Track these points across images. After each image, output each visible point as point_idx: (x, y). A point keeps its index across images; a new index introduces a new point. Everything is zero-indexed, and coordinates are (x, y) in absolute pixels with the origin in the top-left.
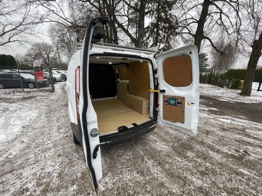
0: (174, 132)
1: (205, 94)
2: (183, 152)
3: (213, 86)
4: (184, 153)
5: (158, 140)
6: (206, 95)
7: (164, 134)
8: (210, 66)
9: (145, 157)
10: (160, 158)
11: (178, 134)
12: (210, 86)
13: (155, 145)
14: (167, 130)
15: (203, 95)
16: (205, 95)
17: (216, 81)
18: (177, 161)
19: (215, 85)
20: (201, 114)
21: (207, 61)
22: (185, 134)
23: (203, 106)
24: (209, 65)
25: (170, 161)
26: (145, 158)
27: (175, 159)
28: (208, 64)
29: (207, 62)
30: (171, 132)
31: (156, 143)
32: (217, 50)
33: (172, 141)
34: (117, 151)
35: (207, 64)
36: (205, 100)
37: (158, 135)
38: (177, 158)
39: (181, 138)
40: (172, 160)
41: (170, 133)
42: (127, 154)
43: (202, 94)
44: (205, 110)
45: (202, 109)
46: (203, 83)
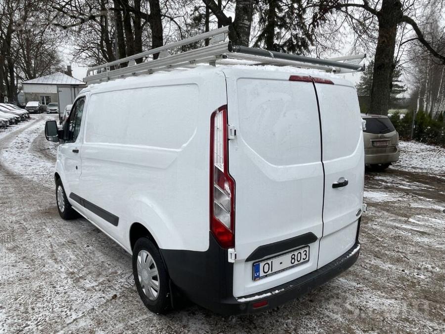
0: (390, 266)
1: (421, 169)
2: (435, 309)
3: (432, 147)
4: (438, 312)
5: (365, 288)
6: (425, 171)
7: (368, 272)
8: (410, 91)
9: (353, 327)
10: (391, 328)
11: (403, 271)
12: (424, 146)
13: (362, 299)
14: (372, 263)
15: (417, 171)
16: (420, 171)
17: (437, 134)
18: (430, 328)
19: (435, 144)
20: (434, 220)
21: (399, 79)
22: (419, 269)
23: (428, 199)
24: (405, 88)
25: (415, 330)
26: (354, 330)
27: (425, 326)
28: (402, 87)
29: (401, 81)
30: (384, 268)
31: (362, 294)
32: (432, 51)
33: (399, 288)
34: (277, 321)
35: (399, 87)
36: (427, 186)
37: (357, 276)
38: (428, 323)
39: (415, 278)
40: (419, 329)
41: (383, 270)
42: (307, 325)
43: (414, 170)
44: (438, 211)
45: (430, 207)
46: (405, 141)
